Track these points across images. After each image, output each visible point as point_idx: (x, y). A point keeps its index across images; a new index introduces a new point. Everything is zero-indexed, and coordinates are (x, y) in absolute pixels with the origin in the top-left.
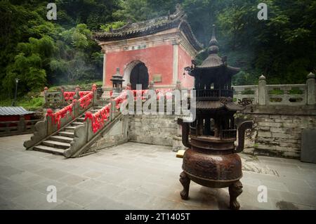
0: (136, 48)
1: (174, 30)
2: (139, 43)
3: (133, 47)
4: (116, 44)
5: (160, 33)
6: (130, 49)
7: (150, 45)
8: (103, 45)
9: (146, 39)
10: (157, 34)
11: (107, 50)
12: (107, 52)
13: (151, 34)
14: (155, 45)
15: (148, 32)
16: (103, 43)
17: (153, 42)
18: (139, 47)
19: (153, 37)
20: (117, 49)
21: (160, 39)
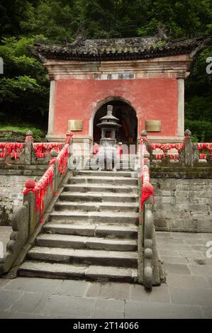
0: (115, 77)
1: (183, 58)
2: (121, 70)
3: (110, 76)
4: (76, 67)
5: (161, 60)
6: (104, 77)
7: (141, 75)
8: (52, 66)
9: (135, 65)
10: (156, 60)
11: (59, 75)
12: (58, 78)
13: (147, 58)
14: (148, 76)
15: (141, 56)
16: (53, 63)
17: (146, 71)
18: (121, 76)
19: (148, 64)
20: (79, 76)
21: (158, 67)
